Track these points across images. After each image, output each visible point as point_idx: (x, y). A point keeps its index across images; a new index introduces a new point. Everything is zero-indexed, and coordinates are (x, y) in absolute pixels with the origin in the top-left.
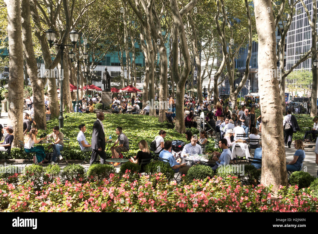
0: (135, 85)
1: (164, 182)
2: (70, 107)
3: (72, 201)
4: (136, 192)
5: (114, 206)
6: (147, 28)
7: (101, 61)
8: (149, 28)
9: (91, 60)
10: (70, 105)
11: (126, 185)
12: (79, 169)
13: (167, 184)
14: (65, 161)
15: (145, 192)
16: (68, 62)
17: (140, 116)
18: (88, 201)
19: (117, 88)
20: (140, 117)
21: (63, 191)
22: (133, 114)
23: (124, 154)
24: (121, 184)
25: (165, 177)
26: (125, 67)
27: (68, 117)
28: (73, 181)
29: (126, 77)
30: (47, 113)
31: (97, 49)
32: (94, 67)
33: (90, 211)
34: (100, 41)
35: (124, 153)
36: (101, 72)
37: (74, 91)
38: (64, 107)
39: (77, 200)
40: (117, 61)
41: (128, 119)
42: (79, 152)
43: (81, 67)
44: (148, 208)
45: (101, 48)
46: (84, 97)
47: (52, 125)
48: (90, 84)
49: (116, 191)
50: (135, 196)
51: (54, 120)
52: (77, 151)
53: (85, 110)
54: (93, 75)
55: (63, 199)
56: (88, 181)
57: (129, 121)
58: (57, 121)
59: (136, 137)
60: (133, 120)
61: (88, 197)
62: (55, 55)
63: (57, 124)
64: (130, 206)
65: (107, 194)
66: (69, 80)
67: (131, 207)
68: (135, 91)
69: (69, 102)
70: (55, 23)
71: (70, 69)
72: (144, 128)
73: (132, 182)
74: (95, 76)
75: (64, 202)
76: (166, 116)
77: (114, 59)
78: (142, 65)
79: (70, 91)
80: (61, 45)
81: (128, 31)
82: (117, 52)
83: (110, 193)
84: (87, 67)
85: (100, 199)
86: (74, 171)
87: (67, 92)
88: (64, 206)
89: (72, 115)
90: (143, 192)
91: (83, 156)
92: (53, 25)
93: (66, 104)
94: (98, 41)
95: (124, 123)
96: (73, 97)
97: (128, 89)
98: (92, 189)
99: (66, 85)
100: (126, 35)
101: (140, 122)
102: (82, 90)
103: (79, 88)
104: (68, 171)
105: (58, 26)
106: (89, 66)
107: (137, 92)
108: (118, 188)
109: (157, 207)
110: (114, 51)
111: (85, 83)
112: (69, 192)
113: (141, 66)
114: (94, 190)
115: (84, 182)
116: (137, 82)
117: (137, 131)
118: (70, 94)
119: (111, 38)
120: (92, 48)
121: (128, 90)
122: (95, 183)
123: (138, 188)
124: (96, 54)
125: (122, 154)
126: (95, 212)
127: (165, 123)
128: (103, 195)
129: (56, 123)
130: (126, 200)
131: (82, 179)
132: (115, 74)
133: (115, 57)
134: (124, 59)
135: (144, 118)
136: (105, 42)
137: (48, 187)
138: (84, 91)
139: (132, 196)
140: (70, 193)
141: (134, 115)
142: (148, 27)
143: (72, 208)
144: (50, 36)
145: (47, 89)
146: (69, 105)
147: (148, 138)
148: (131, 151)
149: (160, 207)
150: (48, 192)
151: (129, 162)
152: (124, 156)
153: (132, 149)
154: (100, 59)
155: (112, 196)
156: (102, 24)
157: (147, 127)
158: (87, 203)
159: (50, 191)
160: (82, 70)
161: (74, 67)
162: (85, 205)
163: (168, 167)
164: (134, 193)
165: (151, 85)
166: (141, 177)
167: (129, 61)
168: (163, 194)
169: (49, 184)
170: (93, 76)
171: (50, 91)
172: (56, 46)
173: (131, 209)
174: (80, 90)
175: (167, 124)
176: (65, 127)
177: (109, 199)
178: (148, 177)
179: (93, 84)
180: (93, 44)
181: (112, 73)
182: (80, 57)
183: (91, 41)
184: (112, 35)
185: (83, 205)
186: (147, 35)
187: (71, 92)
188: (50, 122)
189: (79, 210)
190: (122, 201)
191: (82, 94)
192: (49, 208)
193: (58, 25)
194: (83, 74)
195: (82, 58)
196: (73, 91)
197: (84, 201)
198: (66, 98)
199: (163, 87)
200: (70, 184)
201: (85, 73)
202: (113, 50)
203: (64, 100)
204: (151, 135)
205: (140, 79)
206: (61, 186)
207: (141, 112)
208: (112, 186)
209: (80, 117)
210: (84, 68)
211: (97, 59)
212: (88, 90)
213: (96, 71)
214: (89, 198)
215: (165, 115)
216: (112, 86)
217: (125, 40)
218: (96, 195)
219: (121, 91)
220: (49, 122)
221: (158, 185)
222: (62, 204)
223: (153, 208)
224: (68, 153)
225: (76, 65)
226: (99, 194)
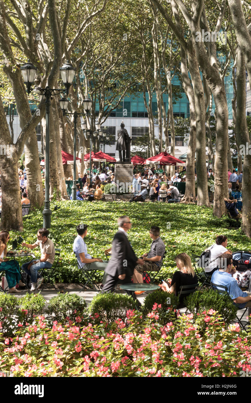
0: (172, 150)
1: (217, 326)
2: (61, 191)
3: (64, 356)
4: (171, 343)
5: (133, 367)
6: (192, 54)
7: (115, 110)
8: (196, 55)
9: (97, 108)
10: (62, 187)
11: (153, 331)
12: (76, 302)
13: (223, 329)
14: (54, 286)
15: (184, 344)
16: (58, 114)
17: (180, 205)
18: (89, 357)
19: (142, 156)
20: (181, 208)
21: (50, 339)
22: (170, 202)
23: (152, 275)
24: (145, 328)
25: (221, 317)
26: (155, 120)
27: (59, 208)
28: (66, 322)
29: (157, 137)
30: (24, 202)
31: (108, 89)
32: (102, 121)
33: (93, 375)
34: (112, 75)
35: (153, 272)
36: (114, 128)
37: (69, 162)
38: (52, 192)
39: (71, 355)
40: (141, 109)
41: (159, 212)
42: (77, 271)
43: (80, 122)
44: (189, 371)
45: (115, 87)
46: (85, 172)
47: (31, 223)
48: (96, 150)
49: (136, 341)
50: (169, 350)
51: (35, 215)
52: (74, 269)
53: (87, 196)
54: (100, 134)
55: (49, 353)
56: (90, 322)
57: (161, 215)
58: (39, 216)
59: (173, 244)
60: (168, 213)
61: (90, 349)
62: (37, 101)
63: (40, 221)
64: (159, 367)
65: (121, 345)
66: (60, 145)
67: (161, 368)
68: (173, 162)
69: (61, 181)
70: (36, 49)
71: (63, 126)
72: (187, 228)
73: (163, 325)
74: (104, 135)
75: (49, 358)
76: (226, 206)
77: (138, 106)
78: (186, 116)
79: (62, 164)
80: (46, 89)
81: (160, 57)
82: (142, 95)
83: (126, 344)
84: (90, 121)
85: (110, 353)
86: (68, 305)
87: (57, 166)
88: (50, 365)
89: (64, 204)
90: (181, 343)
91: (83, 277)
92: (34, 53)
93: (56, 185)
94: (110, 75)
95: (153, 218)
96: (67, 174)
97: (160, 158)
98: (97, 335)
99: (56, 153)
100: (157, 65)
101: (181, 217)
102: (82, 161)
103: (77, 158)
104: (58, 305)
105: (41, 53)
106: (95, 118)
107: (175, 164)
108: (139, 336)
109: (205, 368)
110: (137, 91)
111: (87, 147)
112: (58, 342)
113: (184, 117)
114: (100, 337)
115: (85, 324)
116: (176, 145)
117: (175, 233)
118: (62, 168)
119: (132, 71)
120: (99, 88)
121: (161, 161)
122: (102, 325)
123: (173, 336)
124: (106, 98)
125: (149, 275)
126: (100, 376)
127: (225, 218)
128: (115, 347)
129: (38, 220)
130: (153, 356)
131: (80, 319)
132: (139, 132)
133: (138, 102)
134: (154, 106)
135: (189, 210)
136: (121, 77)
137: (24, 331)
138: (85, 162)
139: (162, 350)
140: (60, 344)
141: (171, 204)
142: (194, 51)
143: (64, 367)
144: (28, 74)
145: (24, 159)
146: (60, 188)
147: (194, 245)
148: (164, 269)
149: (209, 369)
150: (25, 340)
151: (158, 290)
152: (152, 277)
153: (167, 266)
154: (113, 105)
155: (130, 349)
156: (115, 47)
157: (193, 225)
158: (88, 361)
159: (27, 339)
160: (83, 127)
161: (68, 121)
162: (84, 363)
163: (225, 300)
164: (166, 344)
165: (200, 152)
166: (179, 316)
167: (162, 111)
168: (215, 348)
169: (26, 326)
170: (101, 137)
171: (28, 166)
172: (38, 91)
173: (161, 371)
174: (79, 160)
175: (227, 221)
176: (54, 226)
177: (125, 354)
178: (192, 316)
179: (102, 150)
180: (100, 81)
181: (134, 130)
182: (79, 104)
183: (97, 76)
184: (134, 64)
185: (82, 364)
186: (193, 66)
187: (64, 165)
188: (29, 218)
189: (75, 372)
190: (146, 358)
191: (83, 167)
192: (26, 368)
193: (41, 51)
194: (85, 134)
195: (82, 107)
196: (66, 163)
197: (83, 356)
198: (55, 176)
199: (221, 155)
200: (60, 327)
201: (88, 131)
202: (135, 90)
203: (51, 179)
204: (198, 240)
205: (182, 139)
206: (47, 331)
207: (182, 199)
208: (131, 331)
209: (79, 208)
210: (85, 123)
211: (109, 107)
212: (92, 160)
213: (107, 127)
214: (91, 351)
215: (224, 205)
216: (133, 153)
217: (155, 73)
218: (103, 347)
219: (147, 162)
220: (27, 217)
221: (209, 332)
222: (47, 361)
223: (198, 371)
224: (59, 272)
225: (72, 119)
226: (107, 345)
